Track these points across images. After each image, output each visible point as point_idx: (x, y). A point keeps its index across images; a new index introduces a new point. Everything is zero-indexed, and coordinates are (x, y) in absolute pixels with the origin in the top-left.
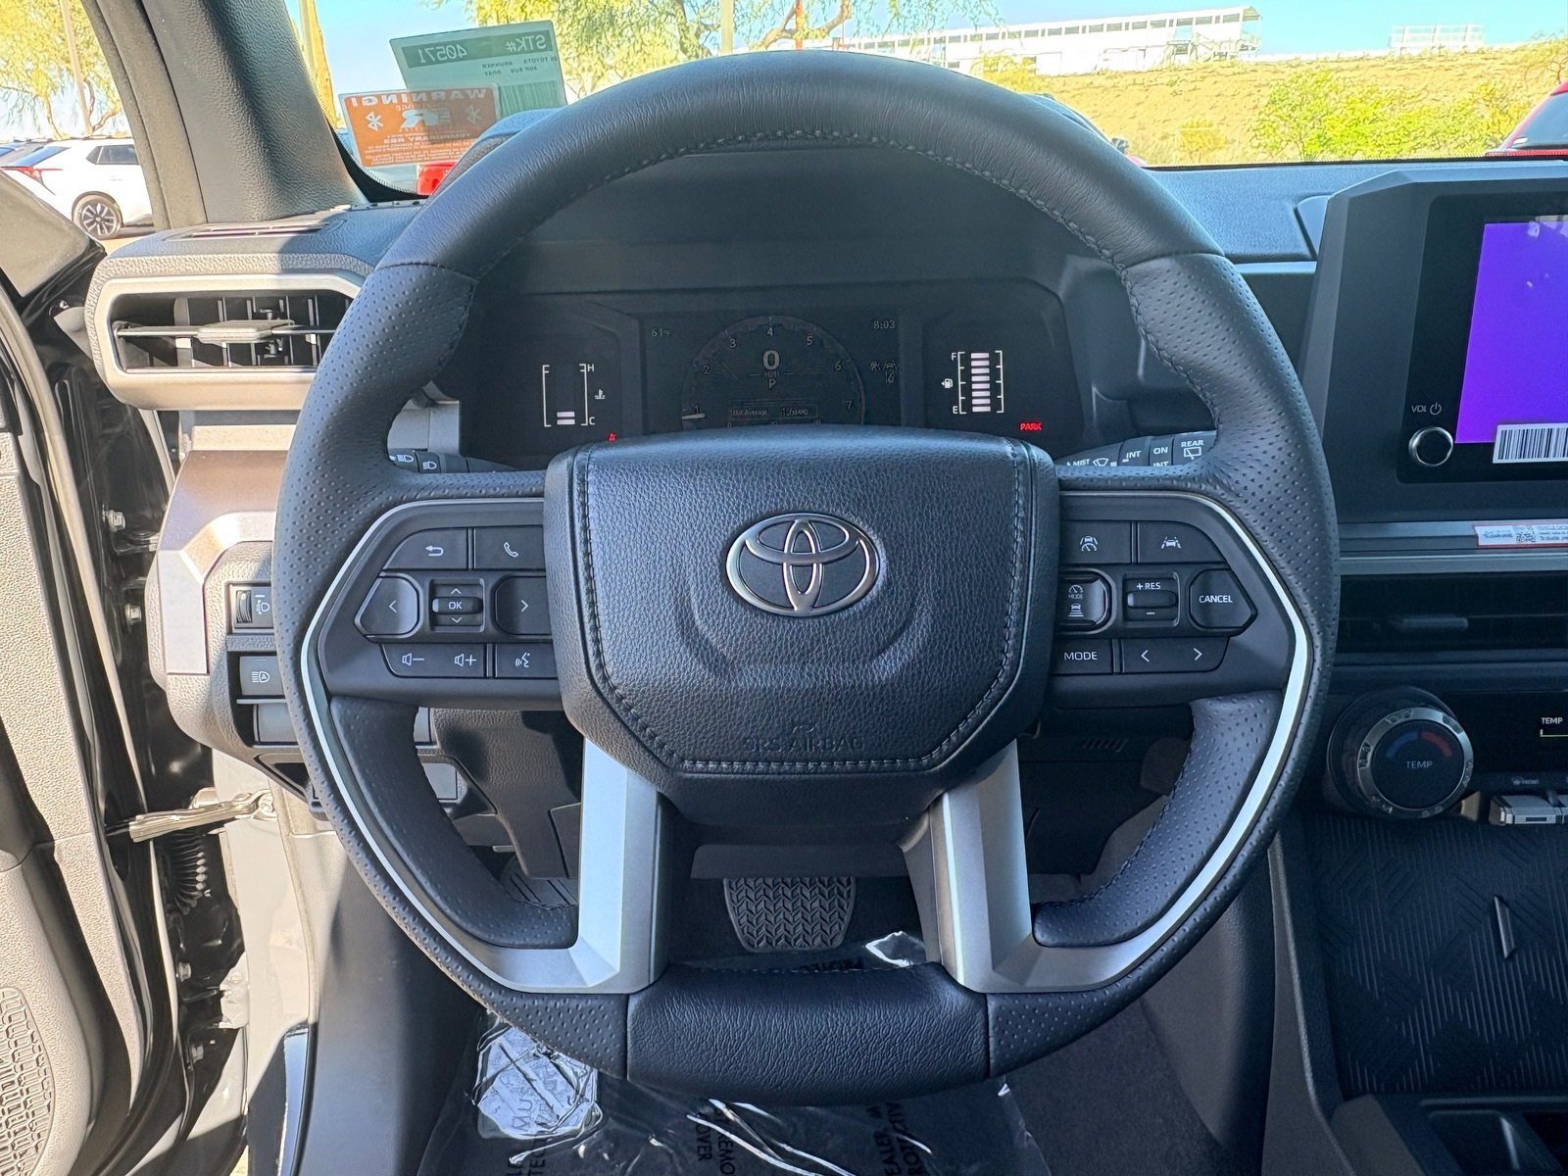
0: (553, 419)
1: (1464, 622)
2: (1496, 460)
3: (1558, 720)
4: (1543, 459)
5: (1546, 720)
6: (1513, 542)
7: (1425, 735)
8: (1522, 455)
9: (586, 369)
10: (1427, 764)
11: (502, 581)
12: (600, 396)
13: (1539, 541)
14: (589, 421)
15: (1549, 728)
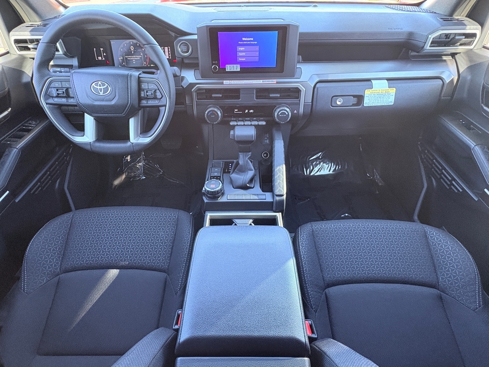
0: (98, 58)
1: (221, 96)
2: (226, 70)
3: (237, 110)
4: (233, 70)
5: (235, 110)
6: (229, 83)
7: (213, 112)
8: (230, 70)
9: (102, 49)
10: (214, 116)
11: (66, 89)
12: (105, 54)
13: (232, 83)
14: (104, 59)
15: (236, 111)
